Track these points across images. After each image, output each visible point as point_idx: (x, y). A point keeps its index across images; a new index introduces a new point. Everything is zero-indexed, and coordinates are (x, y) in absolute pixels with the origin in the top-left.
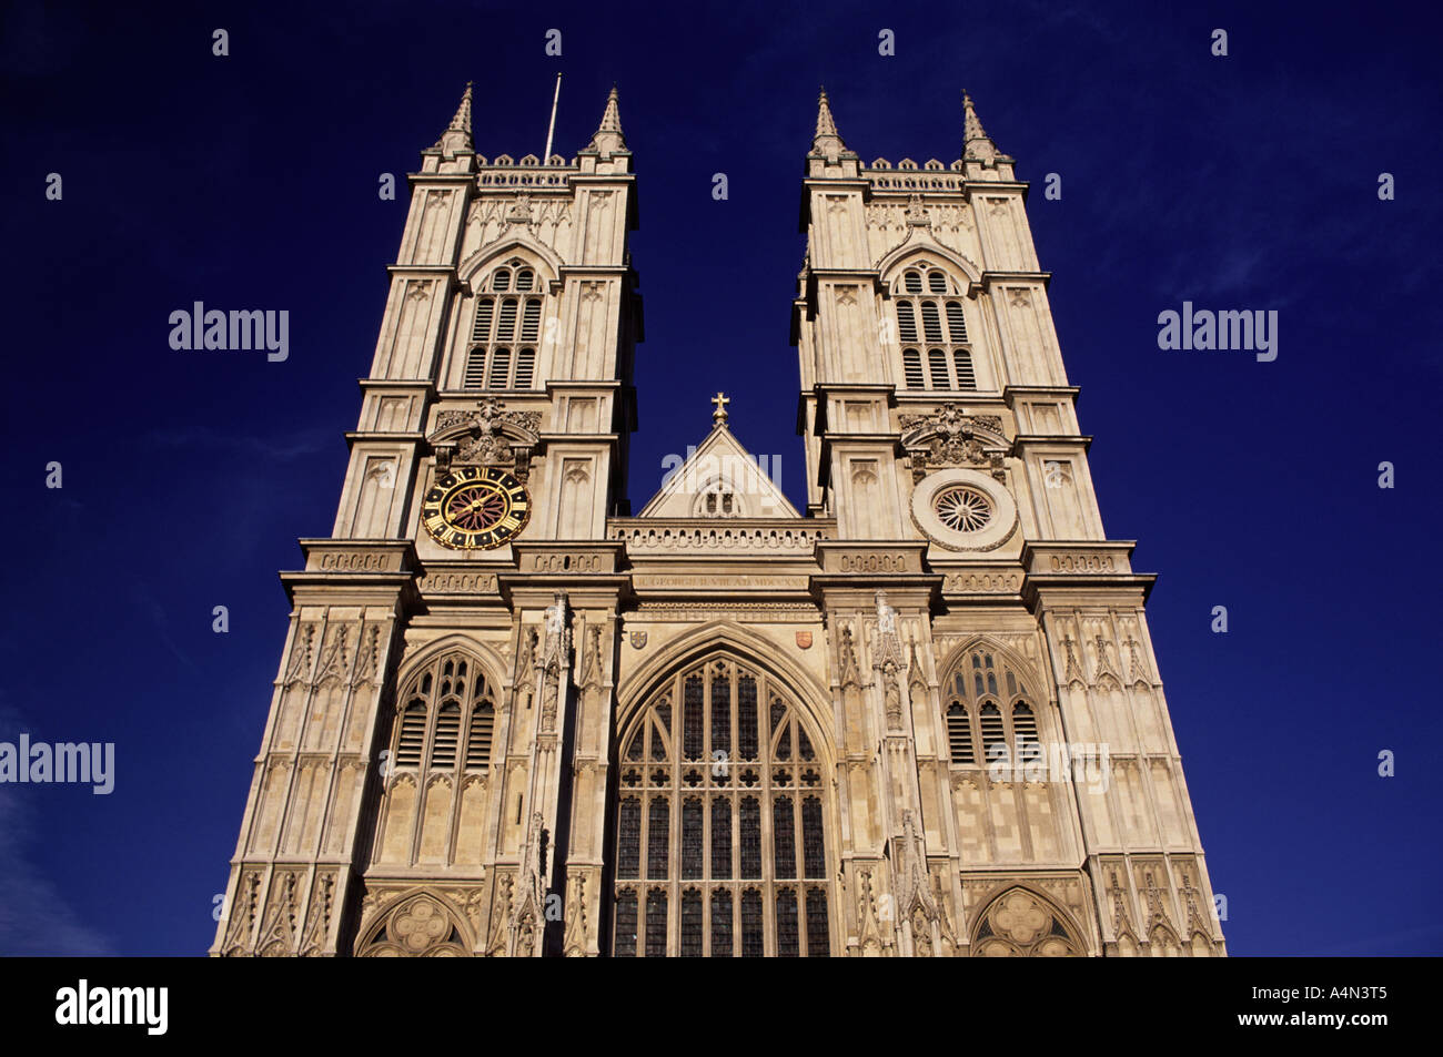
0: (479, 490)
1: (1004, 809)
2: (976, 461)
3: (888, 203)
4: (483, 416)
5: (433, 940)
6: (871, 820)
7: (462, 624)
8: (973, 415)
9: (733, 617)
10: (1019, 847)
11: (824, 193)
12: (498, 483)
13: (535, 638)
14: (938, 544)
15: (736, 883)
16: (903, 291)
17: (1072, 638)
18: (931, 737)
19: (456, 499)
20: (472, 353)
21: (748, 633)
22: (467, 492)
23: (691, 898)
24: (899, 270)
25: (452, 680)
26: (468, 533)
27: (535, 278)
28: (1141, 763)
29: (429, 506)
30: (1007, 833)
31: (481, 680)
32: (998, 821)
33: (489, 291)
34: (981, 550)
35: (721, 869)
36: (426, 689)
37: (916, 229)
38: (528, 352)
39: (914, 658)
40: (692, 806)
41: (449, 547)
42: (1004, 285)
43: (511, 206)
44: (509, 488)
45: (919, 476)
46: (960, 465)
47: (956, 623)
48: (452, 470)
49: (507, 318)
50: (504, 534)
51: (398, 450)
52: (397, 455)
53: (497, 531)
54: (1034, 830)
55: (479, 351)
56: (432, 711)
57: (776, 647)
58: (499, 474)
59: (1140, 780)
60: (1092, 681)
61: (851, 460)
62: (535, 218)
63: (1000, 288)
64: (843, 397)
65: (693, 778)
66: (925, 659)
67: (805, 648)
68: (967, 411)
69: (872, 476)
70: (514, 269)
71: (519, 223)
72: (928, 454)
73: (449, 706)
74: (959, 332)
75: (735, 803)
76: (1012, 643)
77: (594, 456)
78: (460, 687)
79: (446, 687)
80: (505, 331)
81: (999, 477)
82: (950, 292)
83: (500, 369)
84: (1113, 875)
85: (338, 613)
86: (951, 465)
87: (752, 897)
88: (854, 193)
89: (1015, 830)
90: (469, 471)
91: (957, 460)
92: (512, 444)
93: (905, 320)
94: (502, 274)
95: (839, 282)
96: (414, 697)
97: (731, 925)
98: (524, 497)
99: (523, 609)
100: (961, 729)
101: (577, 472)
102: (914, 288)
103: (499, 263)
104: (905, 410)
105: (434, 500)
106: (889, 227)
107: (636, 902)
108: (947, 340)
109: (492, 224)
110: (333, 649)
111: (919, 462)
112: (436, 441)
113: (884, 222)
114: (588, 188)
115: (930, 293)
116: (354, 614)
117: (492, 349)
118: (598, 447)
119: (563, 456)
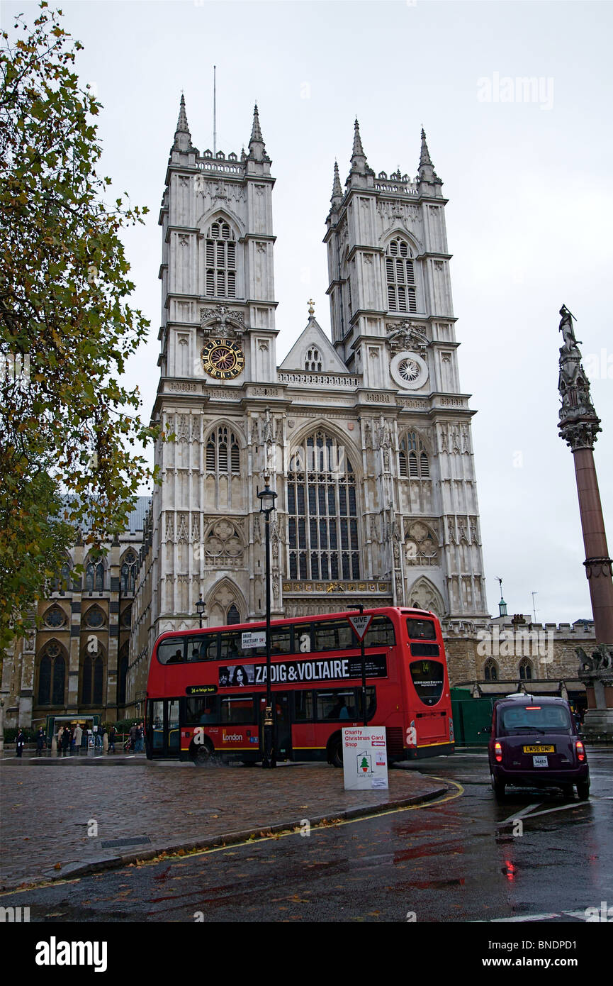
0: (223, 350)
1: (415, 493)
2: (416, 349)
3: (386, 202)
4: (220, 313)
5: (229, 536)
6: (375, 500)
7: (225, 413)
8: (415, 326)
9: (325, 416)
10: (419, 507)
11: (360, 196)
12: (230, 347)
13: (257, 424)
14: (399, 386)
15: (328, 517)
16: (390, 255)
17: (445, 433)
18: (395, 468)
19: (214, 354)
20: (208, 273)
21: (330, 422)
22: (217, 351)
23: (313, 521)
24: (388, 242)
25: (223, 436)
26: (220, 370)
27: (230, 231)
28: (463, 483)
29: (204, 357)
30: (416, 502)
31: (233, 435)
32: (413, 497)
33: (211, 238)
34: (414, 390)
35: (322, 513)
36: (214, 439)
37: (396, 220)
38: (232, 274)
39: (390, 438)
40: (312, 487)
41: (214, 377)
42: (433, 259)
43: (216, 186)
44: (235, 350)
45: (393, 355)
46: (410, 350)
47: (404, 423)
48: (210, 340)
49: (221, 253)
50: (236, 373)
51: (189, 331)
52: (190, 333)
53: (233, 371)
54: (425, 502)
55: (211, 271)
56: (217, 450)
57: (341, 430)
58: (230, 343)
59: (462, 488)
60: (451, 451)
61: (370, 348)
62: (226, 194)
63: (431, 261)
64: (366, 316)
65: (312, 478)
66: (394, 439)
67: (351, 430)
68: (413, 324)
69: (377, 355)
70: (221, 225)
71: (221, 198)
72: (397, 344)
73: (223, 447)
74: (411, 279)
75: (327, 488)
76: (422, 430)
77: (270, 339)
78: (226, 439)
79: (220, 438)
80: (221, 262)
81: (423, 357)
82: (408, 256)
83: (221, 281)
84: (450, 522)
85: (181, 411)
86: (405, 350)
87: (333, 521)
88: (372, 197)
89: (418, 501)
90: (218, 341)
91: (407, 347)
92: (236, 330)
93: (390, 269)
94: (215, 226)
95: (365, 252)
96: (209, 442)
97: (326, 531)
98: (241, 355)
99: (251, 411)
100: (403, 462)
101: (263, 346)
102: (394, 252)
103: (214, 220)
104: (389, 321)
105: (205, 355)
106: (386, 216)
107: (295, 523)
108: (406, 283)
109: (208, 197)
110: (181, 426)
111: (394, 348)
112: (204, 326)
113: (383, 213)
114: (254, 183)
115: (400, 256)
116: (187, 411)
117: (216, 272)
118: (271, 335)
119: (257, 338)
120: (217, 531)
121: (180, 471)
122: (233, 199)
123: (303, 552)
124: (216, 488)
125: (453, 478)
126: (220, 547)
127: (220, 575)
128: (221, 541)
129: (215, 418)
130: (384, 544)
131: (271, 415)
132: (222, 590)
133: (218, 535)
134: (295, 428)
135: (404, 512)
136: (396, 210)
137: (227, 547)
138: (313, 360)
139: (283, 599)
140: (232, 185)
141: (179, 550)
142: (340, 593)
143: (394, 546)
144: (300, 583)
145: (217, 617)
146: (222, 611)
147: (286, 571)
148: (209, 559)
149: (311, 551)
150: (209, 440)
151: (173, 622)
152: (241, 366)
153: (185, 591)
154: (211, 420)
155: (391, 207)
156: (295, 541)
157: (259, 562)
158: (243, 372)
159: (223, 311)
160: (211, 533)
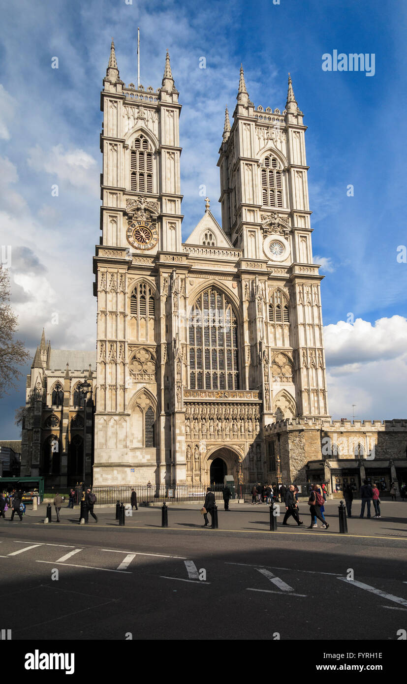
0: (143, 229)
1: (279, 333)
2: (280, 233)
3: (262, 128)
4: (140, 202)
5: (147, 359)
7: (144, 274)
8: (281, 217)
9: (217, 278)
10: (282, 343)
11: (243, 122)
12: (148, 227)
13: (166, 281)
14: (269, 259)
15: (218, 348)
16: (264, 167)
17: (301, 291)
18: (266, 314)
19: (136, 231)
20: (132, 174)
21: (220, 282)
23: (207, 351)
24: (264, 157)
25: (143, 290)
26: (141, 243)
27: (149, 144)
28: (314, 326)
29: (128, 234)
30: (279, 339)
31: (150, 290)
32: (277, 336)
33: (134, 149)
34: (280, 262)
35: (214, 345)
36: (136, 292)
37: (269, 141)
38: (150, 176)
39: (263, 294)
40: (207, 328)
41: (136, 248)
42: (296, 169)
43: (137, 110)
44: (152, 230)
45: (265, 237)
46: (277, 234)
47: (272, 283)
48: (133, 221)
49: (142, 160)
50: (152, 245)
51: (117, 214)
52: (118, 216)
53: (150, 244)
54: (285, 339)
55: (134, 173)
56: (139, 299)
57: (228, 288)
58: (148, 224)
60: (305, 304)
61: (249, 230)
62: (145, 116)
63: (294, 170)
64: (247, 208)
67: (234, 288)
68: (280, 215)
69: (254, 236)
70: (142, 140)
71: (142, 119)
72: (268, 229)
73: (143, 297)
74: (279, 185)
75: (217, 328)
77: (177, 222)
78: (145, 292)
79: (141, 292)
80: (142, 167)
81: (286, 239)
82: (277, 168)
83: (142, 181)
84: (304, 353)
85: (111, 270)
86: (274, 233)
87: (222, 351)
88: (252, 123)
89: (281, 338)
90: (139, 222)
91: (276, 232)
92: (152, 215)
93: (264, 177)
94: (137, 140)
95: (247, 162)
96: (133, 294)
97: (216, 358)
98: (156, 233)
99: (163, 272)
100: (271, 312)
101: (172, 227)
102: (267, 165)
103: (137, 135)
104: (263, 213)
105: (129, 232)
106: (262, 138)
107: (194, 351)
108: (276, 187)
109: (132, 118)
110: (111, 281)
111: (266, 232)
112: (128, 211)
113: (260, 136)
114: (166, 108)
115: (272, 168)
116: (116, 271)
117: (138, 174)
118: (178, 219)
119: (168, 221)
120: (138, 356)
121: (111, 312)
122: (151, 121)
123: (200, 372)
124: (138, 326)
125: (307, 322)
126: (140, 367)
127: (140, 386)
128: (141, 363)
129: (137, 277)
130: (257, 366)
131: (177, 275)
132: (141, 397)
133: (139, 359)
134: (194, 285)
135: (272, 345)
136: (269, 134)
137: (145, 367)
138: (209, 240)
139: (184, 402)
140: (150, 111)
141: (110, 368)
142: (226, 399)
143: (264, 367)
144: (197, 392)
145: (137, 415)
146: (142, 412)
147: (187, 384)
148: (132, 375)
149: (205, 371)
150: (132, 293)
151: (105, 417)
152: (156, 241)
153: (114, 397)
154: (133, 279)
155: (266, 131)
156: (194, 364)
157: (168, 377)
158: (157, 245)
159: (142, 201)
160: (134, 357)
